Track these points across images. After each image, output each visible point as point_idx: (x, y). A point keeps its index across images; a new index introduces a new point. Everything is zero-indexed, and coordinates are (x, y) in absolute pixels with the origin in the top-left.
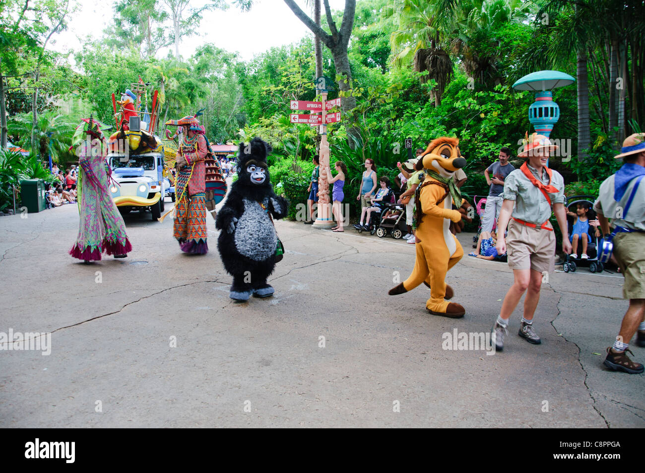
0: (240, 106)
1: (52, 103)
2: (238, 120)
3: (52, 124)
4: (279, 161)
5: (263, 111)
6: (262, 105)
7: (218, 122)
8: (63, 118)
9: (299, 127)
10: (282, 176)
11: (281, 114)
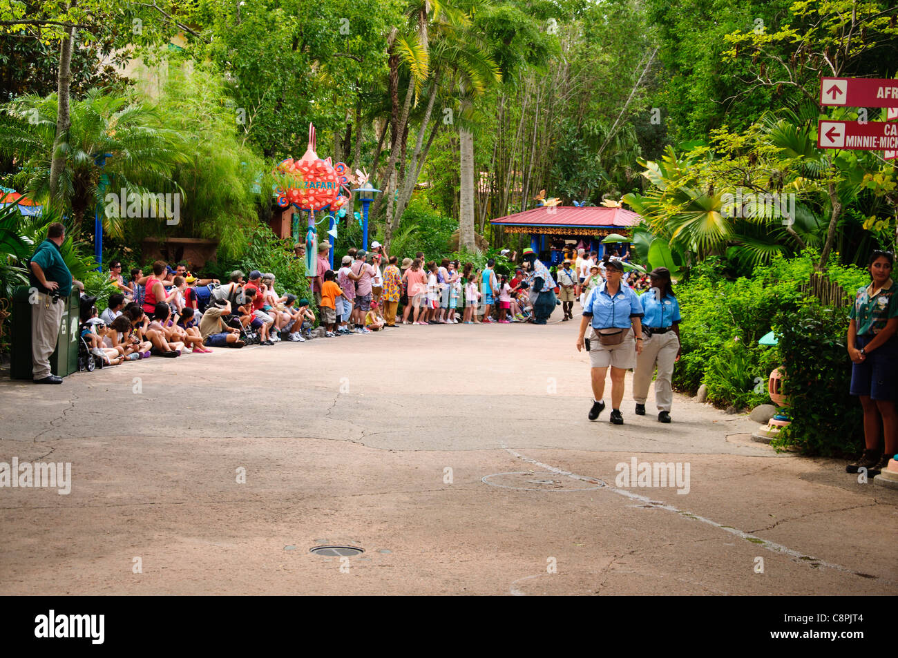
0: (649, 90)
1: (110, 70)
2: (639, 134)
3: (111, 129)
4: (768, 263)
5: (724, 107)
6: (721, 90)
7: (580, 136)
8: (139, 113)
9: (841, 161)
10: (779, 314)
11: (781, 116)
